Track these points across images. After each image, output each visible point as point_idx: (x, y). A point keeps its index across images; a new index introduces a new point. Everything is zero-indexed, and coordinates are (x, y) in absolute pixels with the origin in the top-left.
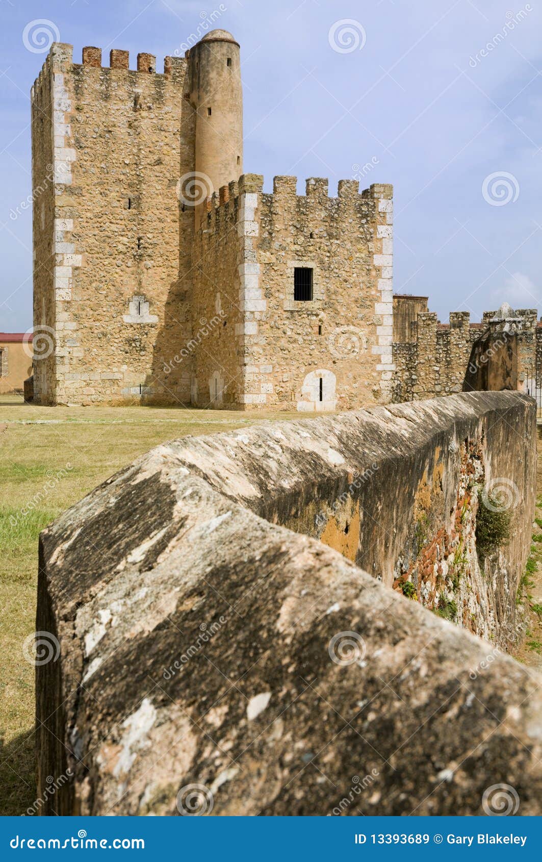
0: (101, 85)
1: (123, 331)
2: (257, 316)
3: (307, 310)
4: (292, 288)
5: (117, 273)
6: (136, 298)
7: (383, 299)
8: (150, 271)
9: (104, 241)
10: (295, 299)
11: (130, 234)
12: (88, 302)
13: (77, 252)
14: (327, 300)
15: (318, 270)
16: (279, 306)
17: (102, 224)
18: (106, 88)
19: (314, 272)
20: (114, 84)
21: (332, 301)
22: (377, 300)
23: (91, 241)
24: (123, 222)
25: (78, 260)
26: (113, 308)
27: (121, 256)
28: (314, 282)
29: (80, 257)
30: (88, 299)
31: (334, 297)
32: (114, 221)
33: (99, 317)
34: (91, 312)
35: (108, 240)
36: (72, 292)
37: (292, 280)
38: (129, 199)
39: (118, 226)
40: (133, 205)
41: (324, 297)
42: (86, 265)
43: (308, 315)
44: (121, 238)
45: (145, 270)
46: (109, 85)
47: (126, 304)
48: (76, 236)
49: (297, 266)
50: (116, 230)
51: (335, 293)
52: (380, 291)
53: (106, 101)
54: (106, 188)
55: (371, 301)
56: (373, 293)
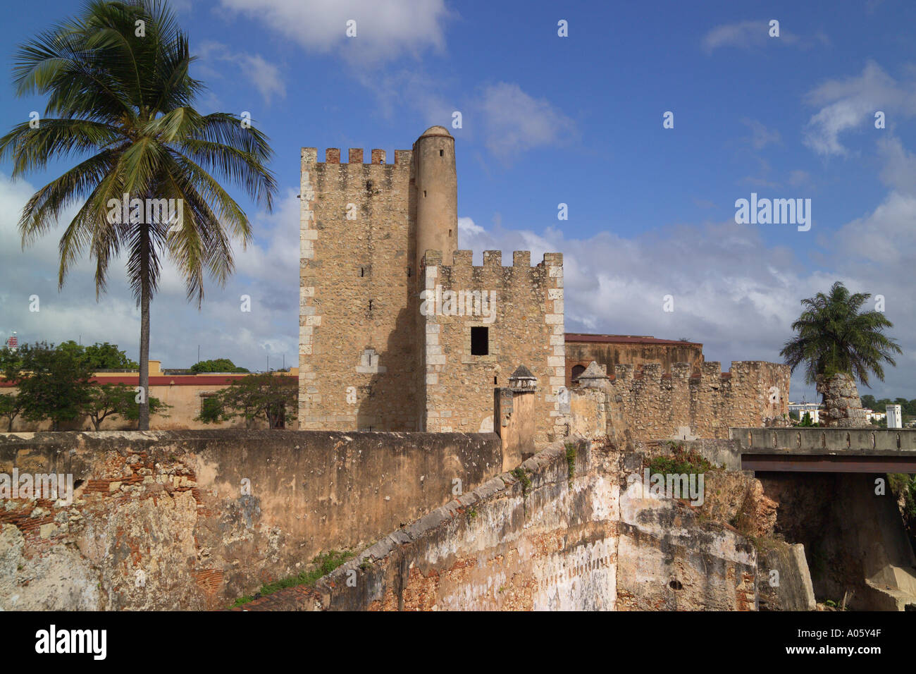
0: (340, 177)
1: (356, 380)
2: (438, 368)
3: (483, 363)
4: (469, 345)
5: (351, 331)
6: (367, 351)
7: (556, 353)
8: (379, 328)
9: (340, 304)
10: (472, 354)
11: (362, 297)
12: (326, 356)
13: (317, 314)
14: (502, 354)
15: (493, 329)
16: (457, 359)
17: (339, 290)
18: (344, 179)
19: (489, 330)
20: (350, 176)
21: (506, 355)
22: (550, 353)
23: (328, 304)
24: (356, 288)
25: (318, 320)
26: (347, 360)
27: (355, 316)
28: (489, 339)
29: (319, 318)
30: (327, 353)
31: (508, 351)
32: (349, 287)
33: (335, 368)
34: (329, 364)
35: (344, 303)
36: (312, 347)
37: (469, 338)
38: (362, 269)
39: (352, 291)
40: (365, 274)
41: (499, 352)
42: (325, 324)
43: (485, 367)
44: (355, 301)
45: (375, 328)
46: (346, 177)
47: (358, 357)
48: (316, 301)
49: (473, 326)
50: (350, 294)
51: (510, 347)
52: (552, 346)
53: (343, 190)
54: (343, 260)
55: (544, 354)
56: (546, 348)
